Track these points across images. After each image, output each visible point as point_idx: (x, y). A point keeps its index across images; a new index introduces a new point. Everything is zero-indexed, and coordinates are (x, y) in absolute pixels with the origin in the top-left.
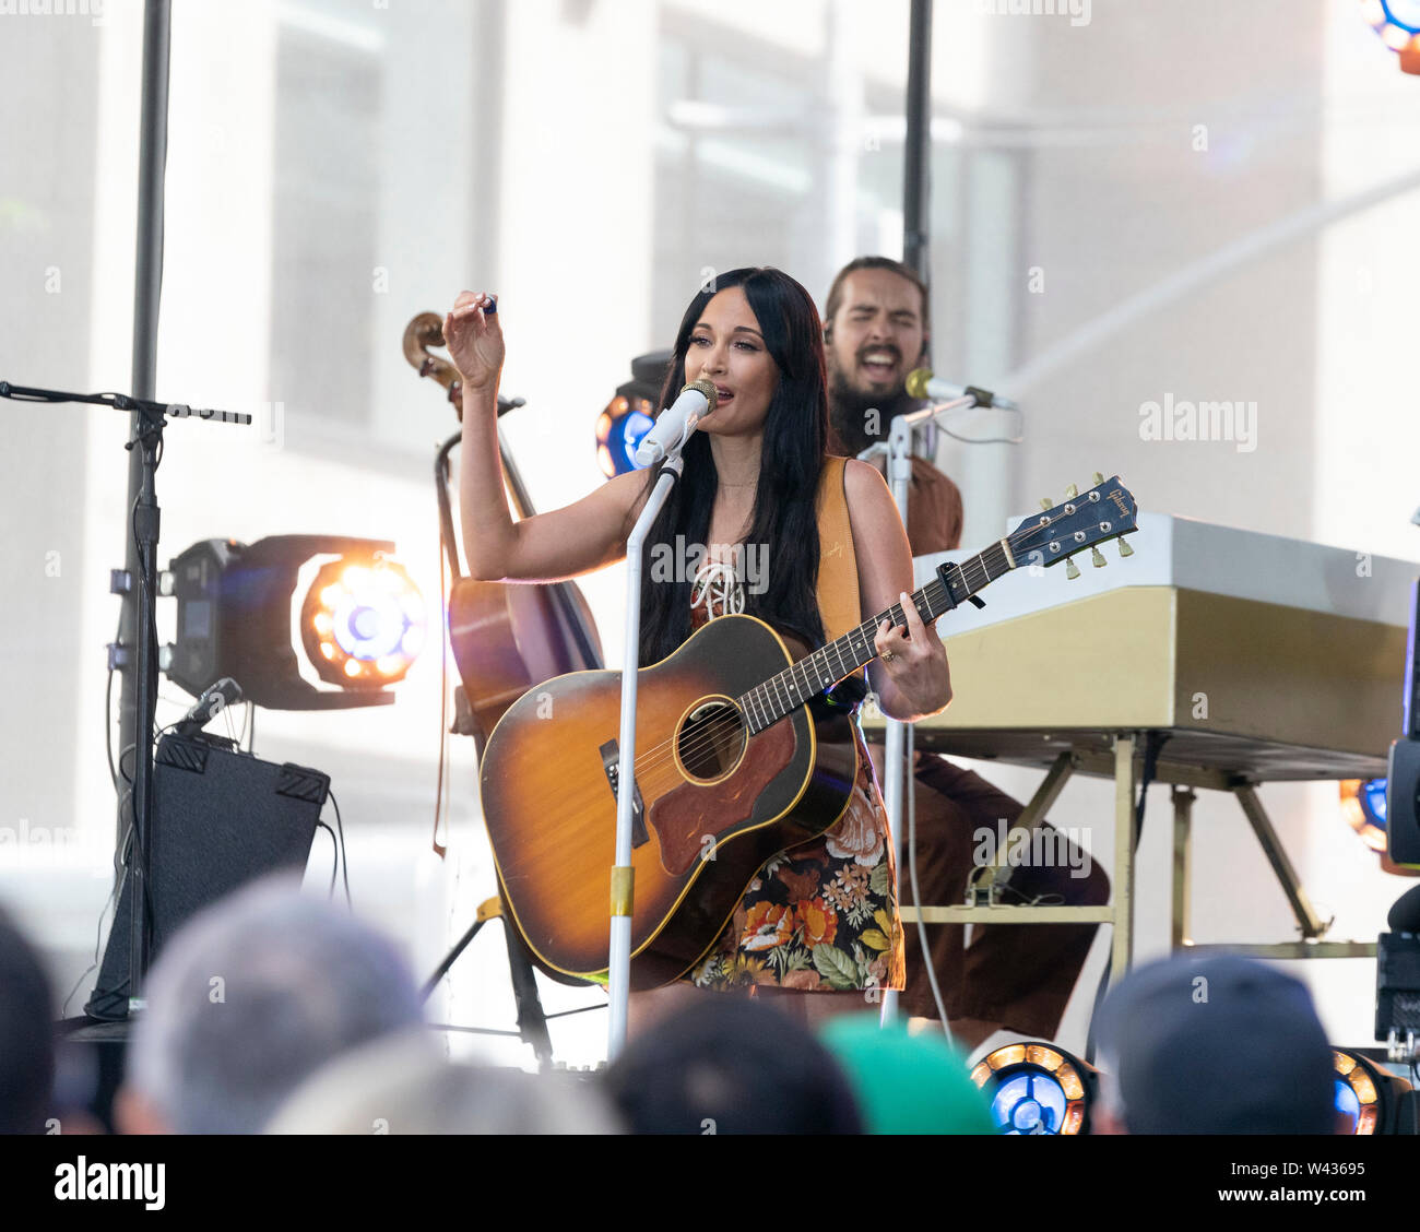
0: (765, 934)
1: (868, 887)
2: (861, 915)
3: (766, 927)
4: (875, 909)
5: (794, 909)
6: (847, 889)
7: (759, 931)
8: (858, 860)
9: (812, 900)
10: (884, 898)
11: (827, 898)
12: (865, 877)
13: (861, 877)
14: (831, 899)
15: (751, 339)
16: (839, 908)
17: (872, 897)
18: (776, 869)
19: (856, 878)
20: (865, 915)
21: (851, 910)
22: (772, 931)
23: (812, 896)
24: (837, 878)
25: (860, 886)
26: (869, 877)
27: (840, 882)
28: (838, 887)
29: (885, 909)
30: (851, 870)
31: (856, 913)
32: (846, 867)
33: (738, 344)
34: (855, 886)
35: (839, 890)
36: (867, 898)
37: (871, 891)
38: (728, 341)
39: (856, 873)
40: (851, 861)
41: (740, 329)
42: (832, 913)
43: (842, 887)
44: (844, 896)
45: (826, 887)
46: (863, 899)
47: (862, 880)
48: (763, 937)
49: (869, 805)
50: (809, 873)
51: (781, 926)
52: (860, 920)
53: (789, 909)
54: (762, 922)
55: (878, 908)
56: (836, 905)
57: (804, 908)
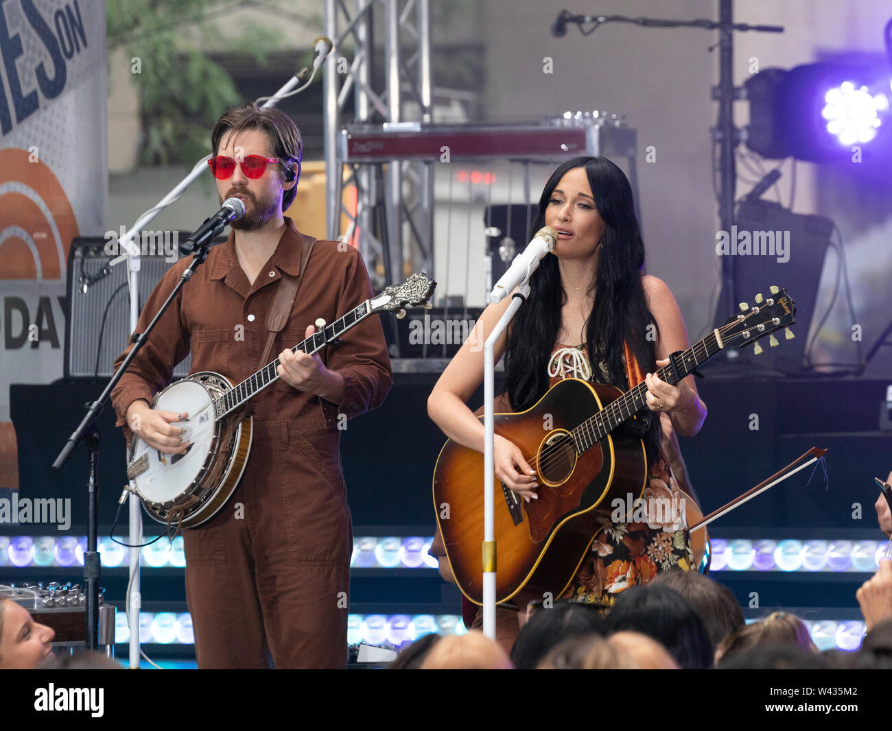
0: (620, 581)
1: (672, 545)
2: (670, 563)
3: (620, 577)
4: (678, 558)
5: (634, 564)
6: (660, 548)
7: (616, 580)
8: (665, 529)
9: (642, 556)
10: (684, 550)
11: (650, 555)
12: (670, 539)
13: (668, 540)
14: (652, 555)
15: (587, 201)
16: (657, 560)
17: (676, 551)
18: (621, 538)
19: (664, 541)
20: (672, 563)
21: (664, 561)
22: (624, 579)
23: (642, 554)
24: (654, 542)
25: (668, 546)
26: (673, 539)
27: (656, 544)
28: (655, 547)
29: (685, 558)
30: (661, 536)
31: (667, 562)
32: (658, 535)
33: (579, 204)
34: (664, 546)
35: (656, 549)
36: (673, 552)
37: (675, 548)
38: (573, 202)
39: (664, 538)
40: (660, 531)
41: (581, 195)
42: (653, 564)
43: (657, 547)
44: (658, 553)
45: (649, 548)
46: (670, 553)
47: (669, 541)
48: (618, 583)
49: (671, 492)
50: (639, 539)
51: (628, 575)
52: (669, 566)
53: (631, 563)
54: (617, 574)
55: (680, 558)
56: (655, 559)
57: (639, 562)
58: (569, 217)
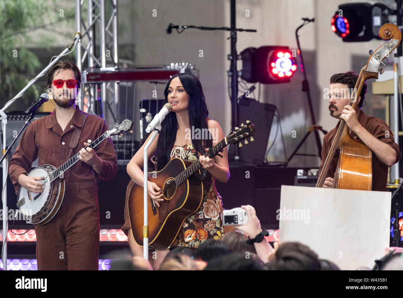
0: (189, 237)
1: (215, 225)
2: (213, 232)
3: (189, 236)
4: (217, 231)
5: (197, 231)
6: (210, 226)
7: (188, 237)
8: (212, 219)
10: (219, 228)
11: (205, 228)
12: (214, 223)
13: (213, 223)
14: (206, 228)
15: (181, 88)
16: (208, 230)
17: (216, 228)
18: (192, 221)
19: (212, 223)
20: (214, 232)
21: (211, 231)
22: (190, 237)
23: (201, 227)
24: (207, 223)
25: (213, 225)
26: (215, 223)
27: (208, 224)
29: (219, 230)
30: (210, 221)
31: (212, 232)
32: (209, 221)
33: (178, 90)
36: (215, 228)
37: (216, 226)
39: (212, 222)
40: (210, 219)
42: (206, 231)
43: (209, 225)
44: (209, 228)
45: (204, 225)
46: (214, 228)
47: (214, 224)
49: (216, 205)
50: (200, 222)
51: (193, 235)
52: (213, 233)
53: (195, 231)
54: (188, 234)
55: (218, 230)
56: (207, 230)
57: (199, 230)
58: (175, 96)
